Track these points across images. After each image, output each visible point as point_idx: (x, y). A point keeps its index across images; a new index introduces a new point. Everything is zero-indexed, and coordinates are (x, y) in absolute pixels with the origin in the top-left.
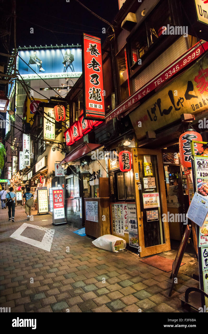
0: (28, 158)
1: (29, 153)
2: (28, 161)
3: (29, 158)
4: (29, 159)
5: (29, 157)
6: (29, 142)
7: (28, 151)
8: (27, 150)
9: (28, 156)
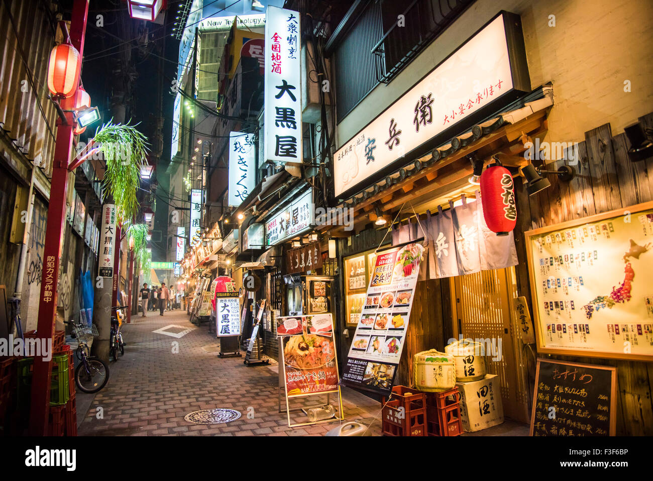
0: (294, 123)
1: (294, 99)
2: (294, 140)
3: (299, 125)
4: (295, 128)
5: (298, 118)
6: (294, 46)
7: (291, 90)
8: (285, 82)
9: (293, 113)
